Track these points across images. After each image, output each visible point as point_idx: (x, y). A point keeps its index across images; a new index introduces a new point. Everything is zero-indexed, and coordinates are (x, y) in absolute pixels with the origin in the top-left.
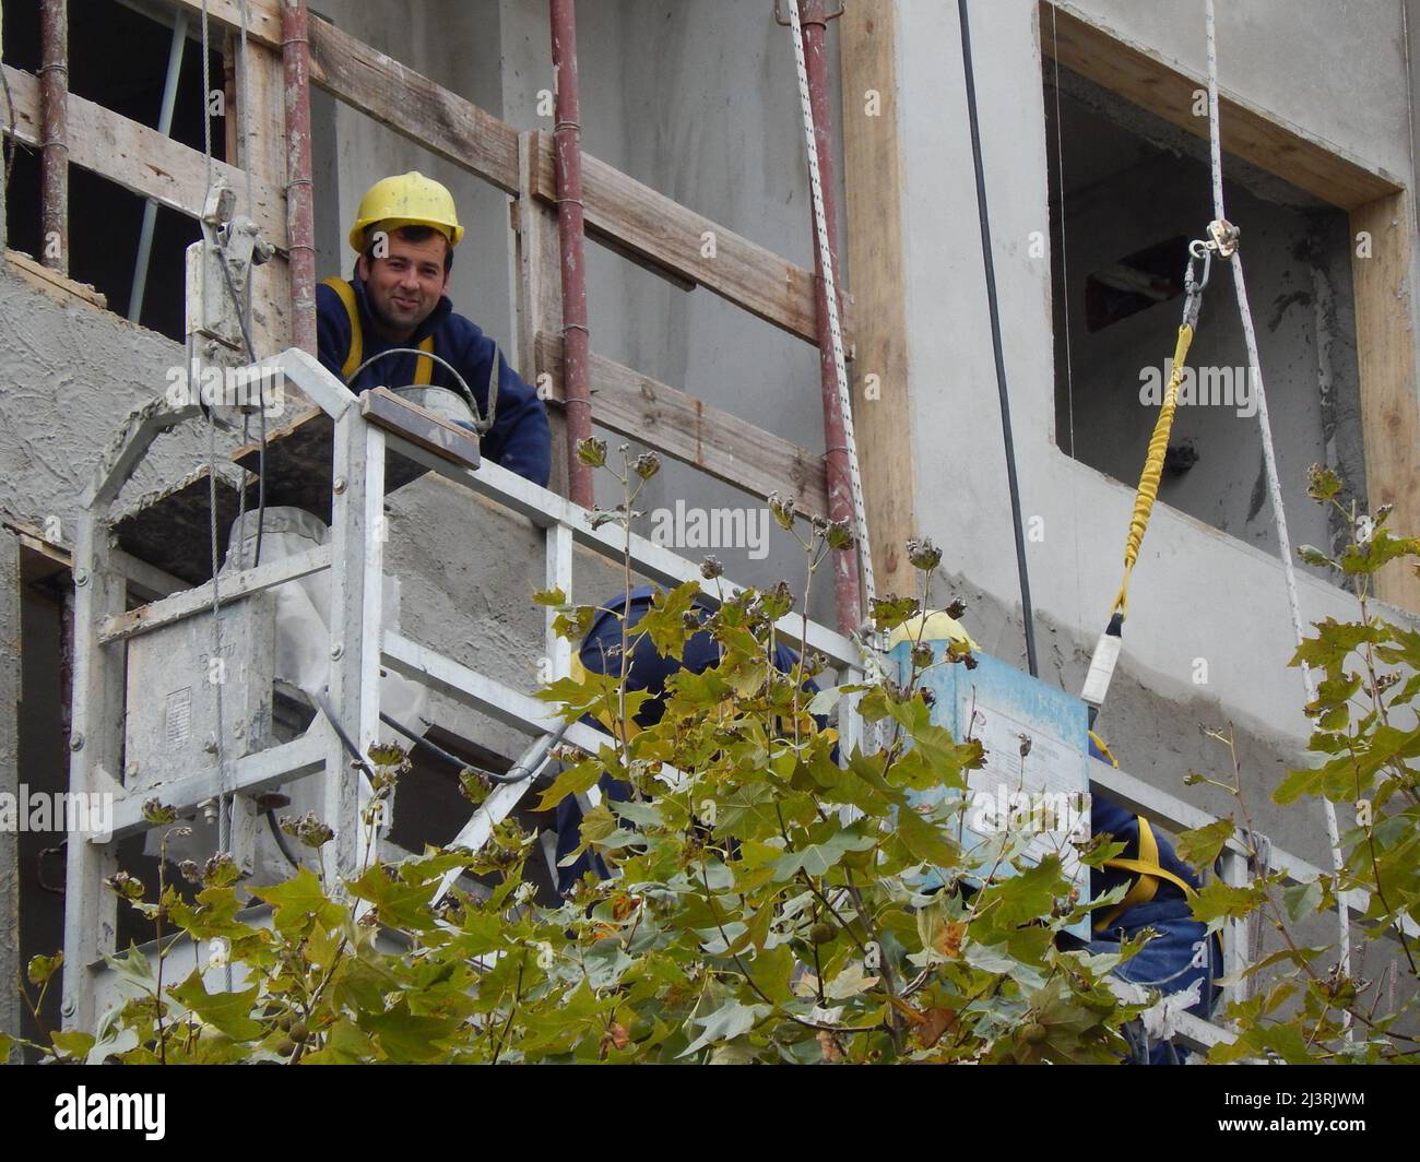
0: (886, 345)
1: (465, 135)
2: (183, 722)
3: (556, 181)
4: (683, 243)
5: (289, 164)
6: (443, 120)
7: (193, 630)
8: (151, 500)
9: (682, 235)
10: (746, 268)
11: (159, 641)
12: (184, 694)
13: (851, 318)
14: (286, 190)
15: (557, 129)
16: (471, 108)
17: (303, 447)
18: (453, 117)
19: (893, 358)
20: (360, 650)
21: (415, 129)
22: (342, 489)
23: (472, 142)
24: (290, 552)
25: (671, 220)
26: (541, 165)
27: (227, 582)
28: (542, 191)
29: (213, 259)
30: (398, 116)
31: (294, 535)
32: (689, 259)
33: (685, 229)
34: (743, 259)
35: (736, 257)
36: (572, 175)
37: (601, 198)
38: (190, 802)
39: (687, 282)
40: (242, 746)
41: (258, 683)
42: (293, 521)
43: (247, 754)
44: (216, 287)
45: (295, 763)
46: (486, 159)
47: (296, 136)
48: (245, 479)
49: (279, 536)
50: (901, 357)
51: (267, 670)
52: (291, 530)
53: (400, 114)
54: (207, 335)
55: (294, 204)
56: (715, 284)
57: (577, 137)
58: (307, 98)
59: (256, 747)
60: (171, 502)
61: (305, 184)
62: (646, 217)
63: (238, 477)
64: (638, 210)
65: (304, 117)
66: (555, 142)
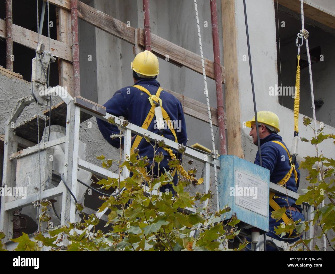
0: (233, 79)
1: (120, 30)
2: (29, 181)
3: (144, 41)
4: (179, 55)
5: (72, 40)
6: (115, 27)
7: (32, 157)
8: (23, 123)
9: (178, 53)
10: (196, 61)
11: (24, 160)
12: (30, 174)
13: (224, 73)
14: (72, 46)
15: (145, 27)
16: (122, 23)
17: (61, 111)
18: (117, 26)
19: (235, 82)
20: (72, 164)
21: (107, 29)
22: (68, 123)
23: (122, 32)
24: (58, 137)
25: (175, 49)
26: (140, 37)
27: (42, 145)
28: (141, 44)
29: (39, 62)
30: (102, 26)
31: (59, 133)
32: (180, 59)
33: (180, 52)
34: (195, 59)
35: (193, 58)
36: (148, 39)
37: (156, 45)
38: (30, 202)
39: (180, 65)
40: (43, 188)
41: (48, 171)
42: (59, 129)
43: (44, 190)
44: (40, 69)
45: (55, 193)
46: (126, 36)
47: (74, 32)
48: (47, 118)
49: (55, 133)
50: (237, 82)
51: (51, 168)
52: (58, 131)
53: (103, 25)
54: (37, 82)
55: (74, 50)
56: (187, 66)
57: (150, 29)
58: (77, 23)
59: (47, 188)
60: (28, 124)
61: (76, 45)
62: (169, 49)
63: (45, 118)
64: (166, 47)
65: (77, 28)
66: (144, 31)
